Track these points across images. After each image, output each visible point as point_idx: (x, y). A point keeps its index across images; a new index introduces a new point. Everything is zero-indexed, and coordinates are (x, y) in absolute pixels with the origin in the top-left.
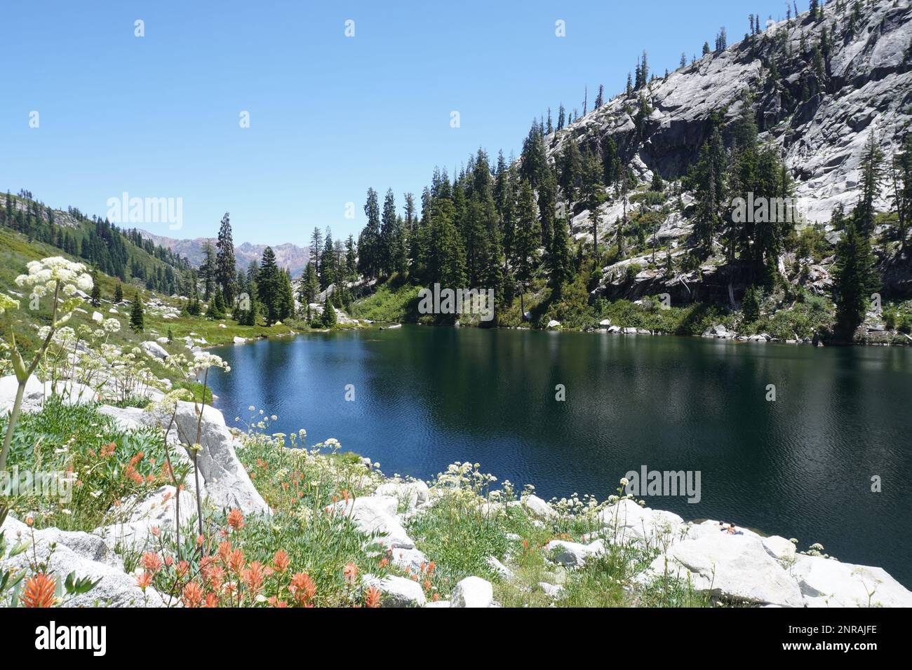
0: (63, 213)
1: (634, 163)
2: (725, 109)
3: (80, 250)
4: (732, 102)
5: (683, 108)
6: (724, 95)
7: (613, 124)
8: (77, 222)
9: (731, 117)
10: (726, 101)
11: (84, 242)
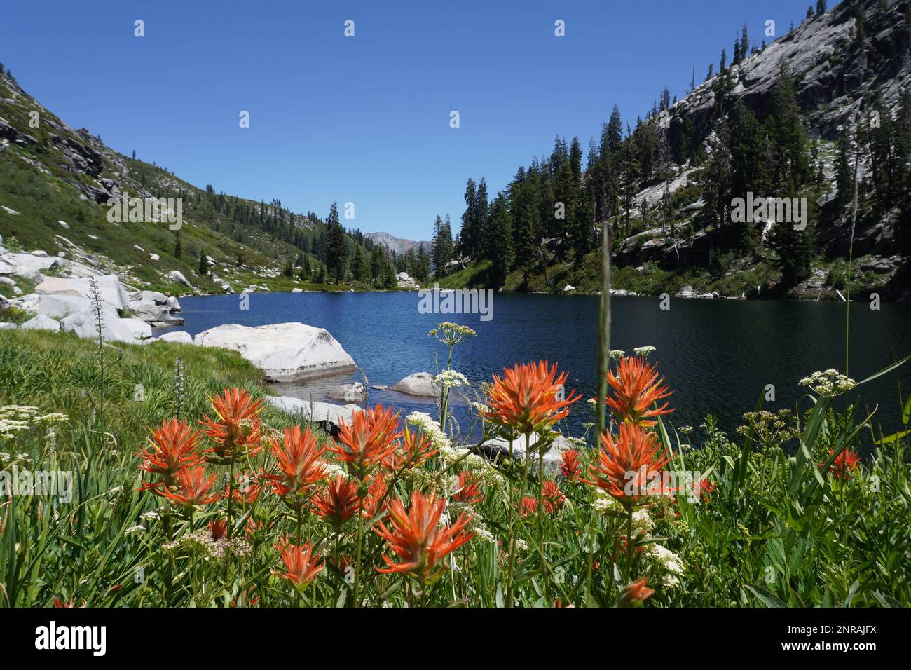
0: (303, 218)
1: (708, 140)
2: (802, 77)
3: (311, 247)
4: (811, 68)
5: (763, 79)
6: (804, 62)
7: (698, 102)
8: (313, 224)
9: (806, 85)
10: (804, 68)
11: (314, 240)
